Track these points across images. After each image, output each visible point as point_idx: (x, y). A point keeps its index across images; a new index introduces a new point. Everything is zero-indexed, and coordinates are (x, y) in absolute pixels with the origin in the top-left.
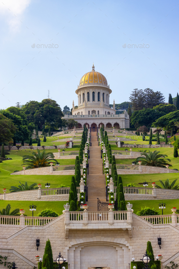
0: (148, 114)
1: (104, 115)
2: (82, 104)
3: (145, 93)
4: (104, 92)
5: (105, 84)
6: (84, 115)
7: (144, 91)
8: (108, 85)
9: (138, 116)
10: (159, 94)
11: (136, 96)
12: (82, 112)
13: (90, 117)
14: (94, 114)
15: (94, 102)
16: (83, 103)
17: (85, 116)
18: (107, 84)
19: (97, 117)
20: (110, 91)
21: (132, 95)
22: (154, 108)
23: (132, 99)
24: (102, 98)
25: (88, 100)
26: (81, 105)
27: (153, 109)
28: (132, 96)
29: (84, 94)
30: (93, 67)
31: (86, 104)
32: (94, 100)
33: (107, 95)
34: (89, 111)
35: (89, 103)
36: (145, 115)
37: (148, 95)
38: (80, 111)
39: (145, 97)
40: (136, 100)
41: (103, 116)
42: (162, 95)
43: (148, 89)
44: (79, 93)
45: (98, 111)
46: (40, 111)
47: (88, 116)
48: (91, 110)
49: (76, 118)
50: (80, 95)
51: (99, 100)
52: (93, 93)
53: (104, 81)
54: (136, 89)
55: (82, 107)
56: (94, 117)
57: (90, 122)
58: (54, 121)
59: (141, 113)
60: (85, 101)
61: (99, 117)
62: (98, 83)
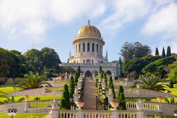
0: (137, 63)
1: (98, 64)
2: (78, 54)
3: (135, 46)
4: (98, 43)
5: (99, 36)
6: (79, 64)
7: (133, 45)
8: (102, 37)
9: (128, 64)
10: (147, 48)
11: (126, 49)
12: (78, 61)
13: (85, 66)
14: (88, 62)
15: (89, 53)
16: (79, 53)
17: (80, 64)
18: (101, 36)
19: (92, 66)
20: (103, 43)
21: (123, 48)
22: (143, 58)
23: (123, 51)
24: (96, 48)
25: (84, 50)
26: (77, 54)
27: (142, 58)
28: (123, 49)
29: (80, 45)
30: (89, 21)
31: (81, 55)
32: (88, 50)
33: (101, 46)
34: (84, 60)
35: (84, 53)
36: (135, 64)
37: (137, 48)
38: (76, 60)
39: (134, 50)
40: (126, 52)
41: (96, 64)
42: (150, 49)
43: (137, 43)
44: (75, 44)
45: (92, 60)
46: (39, 58)
47: (83, 64)
48: (86, 59)
49: (73, 66)
50: (76, 46)
51: (93, 51)
52: (88, 44)
53: (98, 34)
54: (127, 43)
55: (78, 56)
56: (88, 66)
57: (85, 70)
58: (52, 68)
59: (131, 62)
60: (81, 51)
61: (93, 66)
62: (92, 35)
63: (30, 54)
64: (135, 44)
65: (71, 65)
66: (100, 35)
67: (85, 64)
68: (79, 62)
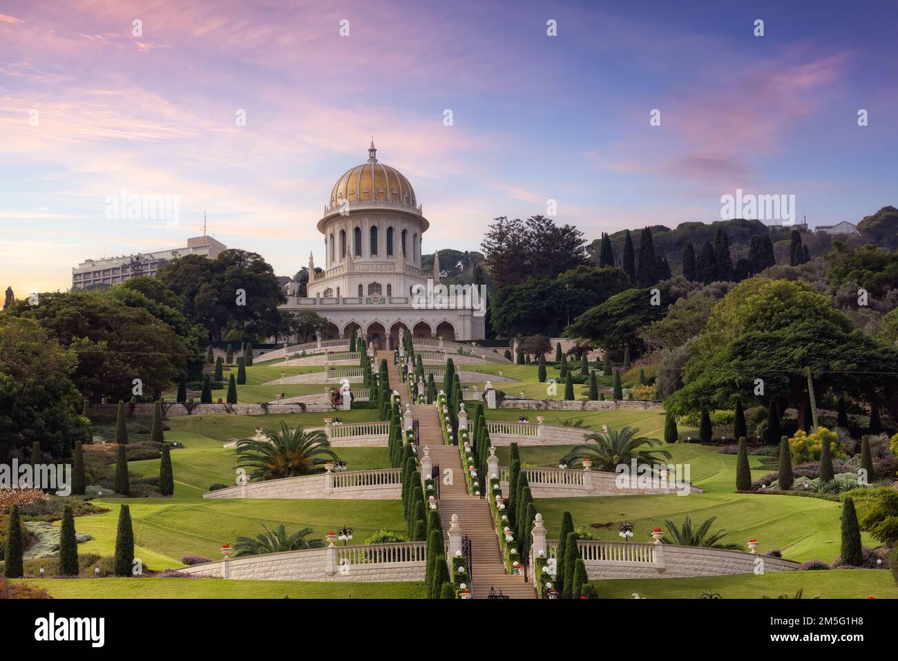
0: (543, 296)
1: (407, 299)
2: (337, 263)
3: (530, 229)
4: (406, 226)
5: (408, 202)
6: (344, 299)
7: (525, 225)
8: (418, 205)
9: (513, 301)
10: (573, 235)
11: (500, 240)
12: (338, 289)
13: (364, 305)
14: (375, 294)
15: (375, 259)
16: (341, 261)
17: (348, 301)
18: (414, 201)
19: (387, 305)
20: (423, 225)
21: (490, 236)
22: (563, 277)
23: (490, 249)
24: (400, 244)
25: (358, 251)
26: (334, 265)
27: (559, 280)
28: (489, 239)
29: (343, 233)
30: (373, 150)
31: (352, 264)
32: (374, 251)
33: (415, 235)
34: (361, 286)
35: (359, 260)
36: (535, 299)
37: (537, 236)
38: (333, 285)
39: (529, 243)
40: (502, 250)
41: (403, 301)
42: (582, 238)
43: (539, 218)
44: (329, 231)
45: (389, 286)
46: (214, 287)
47: (357, 301)
48: (366, 281)
49: (323, 306)
50: (332, 236)
51: (390, 252)
52: (374, 230)
53: (406, 195)
54: (502, 218)
55: (338, 273)
56: (375, 306)
57: (365, 321)
58: (256, 318)
59: (521, 294)
60: (349, 254)
61: (391, 306)
62: (386, 199)
63: (180, 273)
64: (530, 222)
65: (318, 306)
66: (410, 198)
67: (364, 301)
68: (344, 294)
